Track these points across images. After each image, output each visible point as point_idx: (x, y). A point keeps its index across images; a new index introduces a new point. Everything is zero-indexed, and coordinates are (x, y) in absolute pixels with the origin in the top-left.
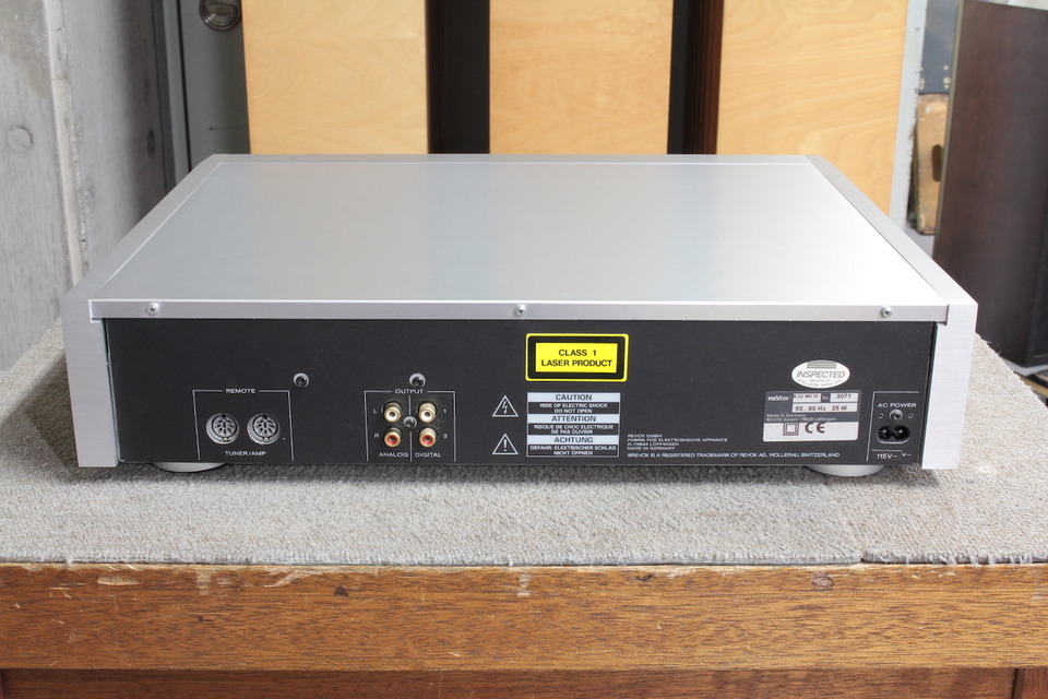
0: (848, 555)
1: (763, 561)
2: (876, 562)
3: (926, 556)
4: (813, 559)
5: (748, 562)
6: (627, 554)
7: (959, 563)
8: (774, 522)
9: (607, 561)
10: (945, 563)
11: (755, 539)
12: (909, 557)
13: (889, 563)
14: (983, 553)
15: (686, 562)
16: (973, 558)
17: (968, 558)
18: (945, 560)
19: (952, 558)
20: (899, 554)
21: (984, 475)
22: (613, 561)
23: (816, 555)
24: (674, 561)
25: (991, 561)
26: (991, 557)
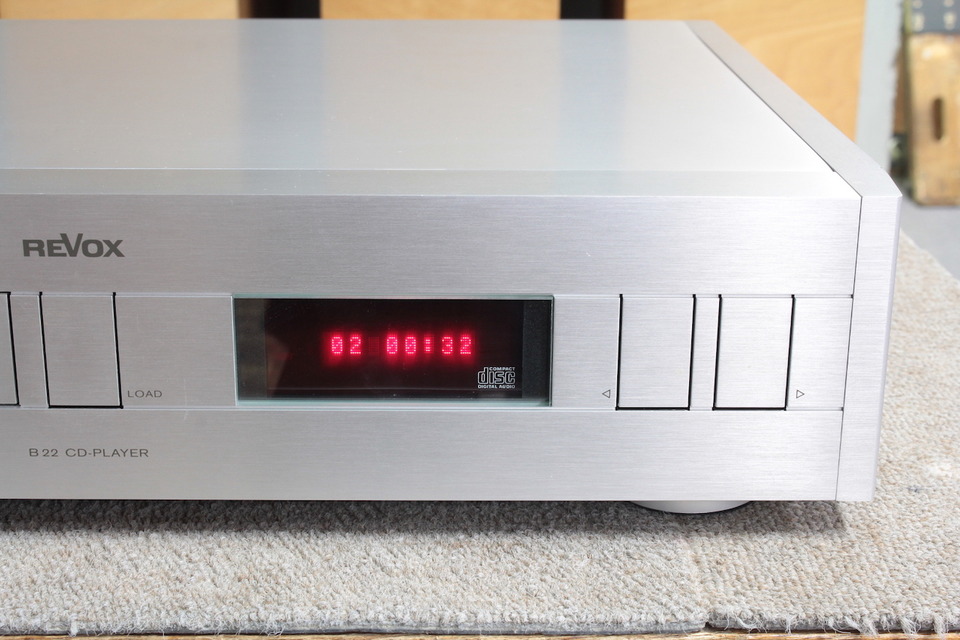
0: (681, 617)
1: (528, 628)
2: (733, 630)
3: (822, 618)
4: (618, 623)
5: (501, 629)
6: (284, 613)
7: (881, 631)
8: (563, 557)
9: (247, 627)
10: (856, 632)
11: (522, 589)
12: (790, 620)
13: (754, 631)
14: (924, 614)
15: (388, 628)
16: (906, 623)
17: (898, 623)
18: (855, 625)
19: (869, 623)
20: (772, 614)
21: (939, 478)
22: (258, 627)
23: (624, 617)
24: (368, 627)
25: (940, 628)
26: (939, 621)
